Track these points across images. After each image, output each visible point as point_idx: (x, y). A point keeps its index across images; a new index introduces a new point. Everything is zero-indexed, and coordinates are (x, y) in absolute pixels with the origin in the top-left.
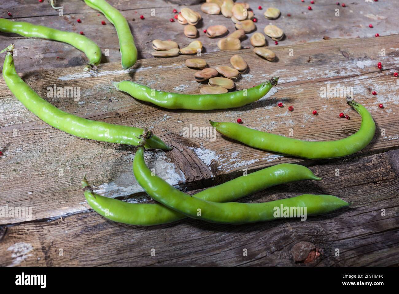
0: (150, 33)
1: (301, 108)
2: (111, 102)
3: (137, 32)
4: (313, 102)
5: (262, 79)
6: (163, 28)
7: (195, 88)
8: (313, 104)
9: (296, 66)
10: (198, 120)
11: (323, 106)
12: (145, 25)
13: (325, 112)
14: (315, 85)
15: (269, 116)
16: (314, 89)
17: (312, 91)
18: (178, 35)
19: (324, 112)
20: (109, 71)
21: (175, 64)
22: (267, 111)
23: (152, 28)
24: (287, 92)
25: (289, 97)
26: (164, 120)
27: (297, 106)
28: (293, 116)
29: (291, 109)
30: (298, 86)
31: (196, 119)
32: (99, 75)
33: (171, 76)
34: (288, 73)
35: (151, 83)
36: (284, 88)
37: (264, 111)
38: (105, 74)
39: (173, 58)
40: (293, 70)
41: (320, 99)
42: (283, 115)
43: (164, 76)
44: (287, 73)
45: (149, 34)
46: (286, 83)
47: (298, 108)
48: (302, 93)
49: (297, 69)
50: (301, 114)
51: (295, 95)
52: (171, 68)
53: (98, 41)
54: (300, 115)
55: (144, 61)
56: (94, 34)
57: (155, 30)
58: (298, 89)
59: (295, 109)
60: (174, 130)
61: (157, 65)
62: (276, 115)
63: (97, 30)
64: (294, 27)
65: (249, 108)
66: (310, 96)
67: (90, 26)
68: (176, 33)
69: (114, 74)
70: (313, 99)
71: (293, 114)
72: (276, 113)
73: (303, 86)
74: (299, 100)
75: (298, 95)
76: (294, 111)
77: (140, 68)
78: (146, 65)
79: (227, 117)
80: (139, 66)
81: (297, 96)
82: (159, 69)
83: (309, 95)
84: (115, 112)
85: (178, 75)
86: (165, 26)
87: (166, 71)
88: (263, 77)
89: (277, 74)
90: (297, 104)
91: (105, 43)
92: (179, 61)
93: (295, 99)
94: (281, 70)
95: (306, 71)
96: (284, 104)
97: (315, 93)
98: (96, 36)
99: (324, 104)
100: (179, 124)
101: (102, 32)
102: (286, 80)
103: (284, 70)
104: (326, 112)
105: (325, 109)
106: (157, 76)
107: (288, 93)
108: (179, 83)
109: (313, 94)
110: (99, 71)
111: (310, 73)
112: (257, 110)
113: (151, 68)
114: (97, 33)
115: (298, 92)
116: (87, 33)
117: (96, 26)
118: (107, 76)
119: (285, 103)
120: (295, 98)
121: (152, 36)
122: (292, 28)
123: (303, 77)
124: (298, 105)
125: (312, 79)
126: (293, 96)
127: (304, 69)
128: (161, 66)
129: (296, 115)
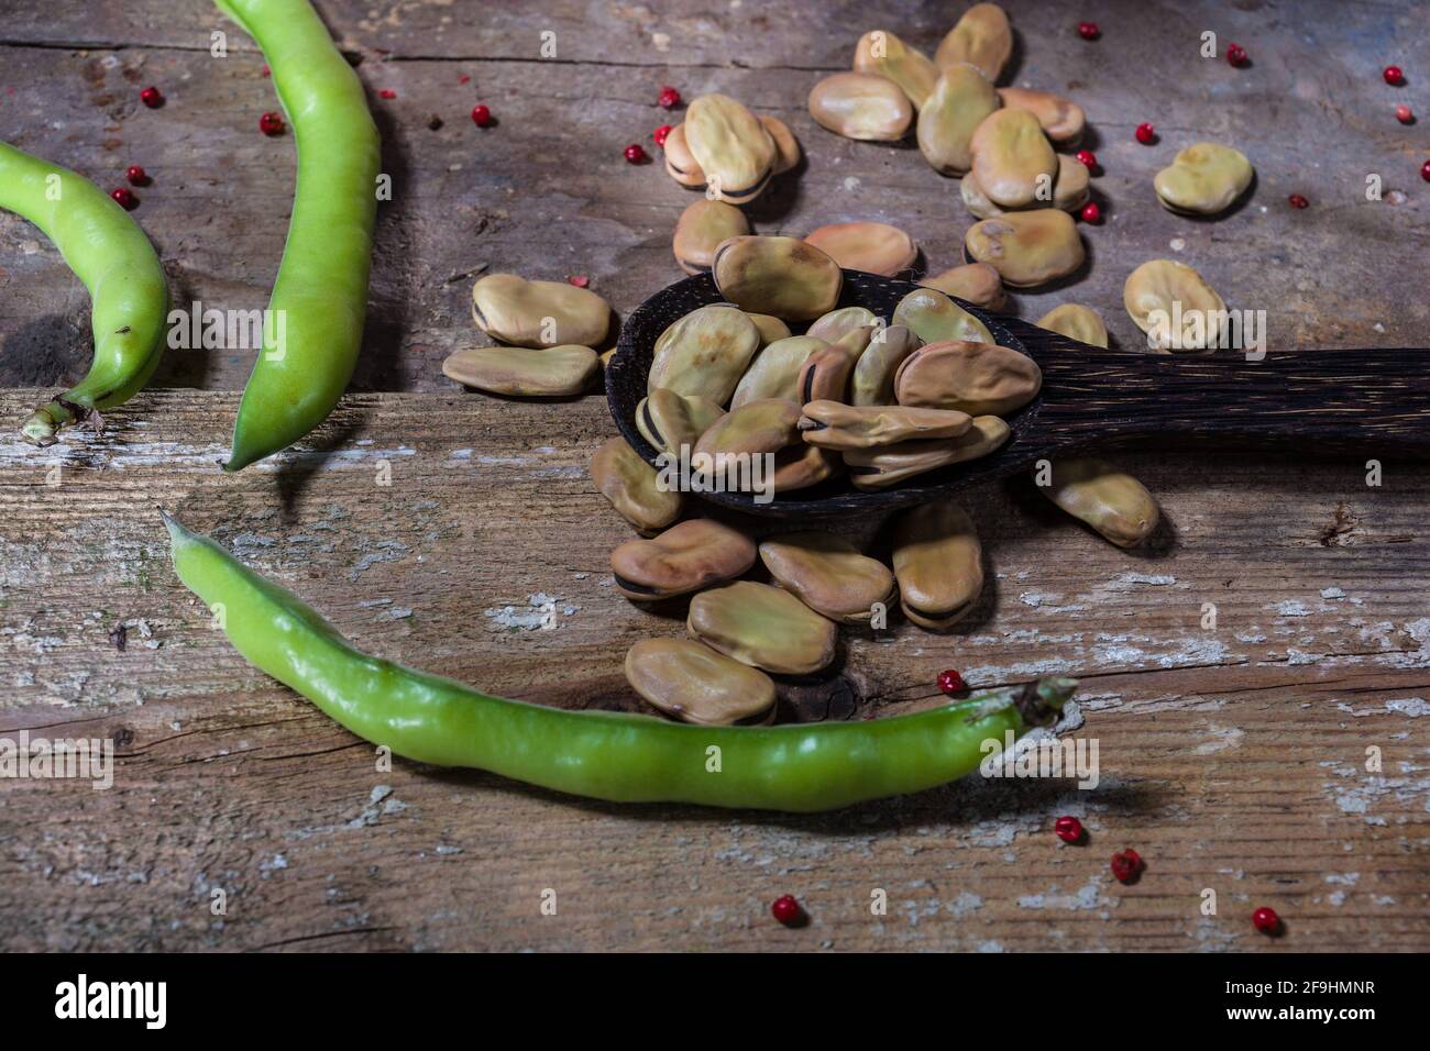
0: (494, 218)
1: (1194, 867)
2: (121, 646)
3: (426, 204)
4: (1281, 831)
5: (1014, 623)
6: (572, 195)
7: (611, 629)
8: (1270, 849)
9: (1242, 560)
10: (551, 860)
11: (1330, 879)
12: (485, 166)
13: (1329, 924)
14: (1320, 710)
15: (976, 901)
16: (1306, 738)
17: (1294, 753)
18: (642, 246)
19: (1322, 917)
20: (181, 441)
21: (549, 450)
22: (976, 856)
23: (515, 187)
24: (1141, 738)
25: (1140, 770)
26: (358, 824)
27: (1171, 852)
28: (1125, 921)
29: (1129, 869)
30: (1214, 706)
31: (543, 845)
32: (115, 463)
33: (504, 523)
34: (1181, 599)
35: (379, 556)
36: (1129, 706)
37: (962, 855)
38: (148, 461)
39: (548, 408)
40: (1218, 585)
41: (1324, 818)
42: (1068, 902)
43: (464, 518)
44: (1172, 600)
45: (484, 225)
46: (1153, 670)
47: (1171, 866)
48: (1223, 760)
49: (1244, 584)
50: (1176, 912)
51: (1183, 762)
52: (521, 470)
53: (203, 231)
54: (1172, 920)
55: (387, 407)
56: (201, 188)
57: (529, 200)
58: (1213, 728)
59: (1152, 866)
60: (396, 907)
61: (452, 439)
62: (1027, 901)
63: (226, 161)
64: (1302, 286)
65: (874, 820)
66: (1268, 785)
67: (200, 135)
68: (632, 238)
69: (197, 465)
70: (1287, 809)
71: (1132, 908)
72: (1029, 882)
73: (1246, 706)
74: (1198, 805)
75: (1196, 770)
76: (1143, 886)
77: (349, 446)
78: (387, 435)
79: (729, 861)
80: (345, 436)
81: (1191, 777)
82: (451, 473)
83: (1263, 776)
84: (116, 721)
85: (539, 523)
86: (588, 181)
87: (484, 487)
88: (1024, 609)
89: (1115, 599)
90: (1172, 832)
91: (240, 250)
92: (576, 430)
93: (1172, 794)
94: (1142, 578)
95: (1294, 607)
96: (1093, 826)
97: (1308, 767)
98: (209, 199)
99: (1340, 861)
100: (434, 868)
101: (244, 181)
102: (1159, 649)
103: (1161, 580)
104: (1340, 927)
105: (1336, 898)
106: (423, 510)
107: (1142, 748)
108: (528, 579)
109: (1291, 778)
110: (126, 437)
111: (1315, 622)
112: (919, 842)
113: (410, 459)
114: (215, 183)
115: (1203, 750)
116: (169, 174)
117: (230, 135)
118: (156, 471)
119: (1101, 816)
120: (1176, 785)
121: (500, 237)
122: (1294, 289)
123: (1262, 644)
124: (1176, 842)
125: (1313, 663)
126: (1167, 770)
127: (1284, 584)
128: (467, 452)
129: (1147, 913)
